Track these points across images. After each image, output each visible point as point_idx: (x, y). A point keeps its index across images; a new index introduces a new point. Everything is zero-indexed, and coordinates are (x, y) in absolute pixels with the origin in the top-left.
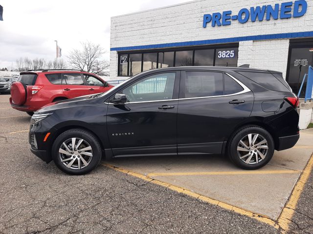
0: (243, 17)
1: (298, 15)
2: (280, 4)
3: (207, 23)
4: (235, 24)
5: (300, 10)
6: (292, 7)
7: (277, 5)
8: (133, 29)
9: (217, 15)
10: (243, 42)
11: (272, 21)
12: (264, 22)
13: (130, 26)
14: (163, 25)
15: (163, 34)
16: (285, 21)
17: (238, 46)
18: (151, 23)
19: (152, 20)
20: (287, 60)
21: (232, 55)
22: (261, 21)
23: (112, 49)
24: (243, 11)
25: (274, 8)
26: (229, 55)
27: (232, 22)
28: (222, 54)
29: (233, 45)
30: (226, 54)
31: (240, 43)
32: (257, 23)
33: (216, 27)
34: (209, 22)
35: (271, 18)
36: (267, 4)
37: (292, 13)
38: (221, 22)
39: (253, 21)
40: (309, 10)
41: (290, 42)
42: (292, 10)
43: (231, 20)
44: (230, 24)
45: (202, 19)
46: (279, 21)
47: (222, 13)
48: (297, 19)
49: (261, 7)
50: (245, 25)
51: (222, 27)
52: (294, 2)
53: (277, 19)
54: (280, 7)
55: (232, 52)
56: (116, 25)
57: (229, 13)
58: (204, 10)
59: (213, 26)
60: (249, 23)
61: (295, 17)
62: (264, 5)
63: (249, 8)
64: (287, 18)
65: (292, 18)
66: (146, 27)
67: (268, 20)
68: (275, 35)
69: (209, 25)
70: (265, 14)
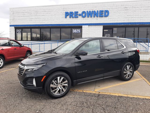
0: (84, 15)
1: (106, 16)
2: (99, 11)
3: (67, 16)
4: (80, 18)
5: (107, 14)
6: (104, 12)
7: (98, 11)
8: (25, 15)
9: (71, 13)
10: (84, 26)
11: (96, 18)
12: (93, 18)
13: (23, 14)
14: (43, 15)
15: (43, 19)
16: (101, 18)
17: (82, 28)
18: (36, 13)
19: (36, 12)
20: (102, 34)
21: (79, 31)
22: (91, 17)
23: (11, 26)
24: (84, 12)
25: (96, 12)
26: (78, 31)
27: (79, 17)
28: (74, 31)
29: (79, 27)
30: (76, 31)
31: (83, 26)
32: (90, 18)
33: (71, 18)
34: (68, 16)
35: (96, 16)
36: (94, 10)
37: (104, 15)
38: (74, 16)
39: (88, 17)
40: (110, 14)
41: (103, 27)
42: (104, 14)
43: (78, 16)
44: (78, 18)
45: (64, 14)
46: (99, 18)
47: (74, 12)
48: (106, 18)
49: (91, 11)
50: (85, 18)
51: (74, 19)
52: (104, 11)
53: (98, 17)
54: (99, 12)
55: (79, 30)
56: (13, 12)
57: (77, 12)
58: (65, 10)
59: (70, 18)
60: (86, 18)
61: (105, 17)
62: (93, 10)
63: (86, 11)
64: (102, 17)
65: (104, 17)
66: (33, 15)
67: (94, 17)
68: (98, 24)
69: (68, 17)
70: (93, 14)
